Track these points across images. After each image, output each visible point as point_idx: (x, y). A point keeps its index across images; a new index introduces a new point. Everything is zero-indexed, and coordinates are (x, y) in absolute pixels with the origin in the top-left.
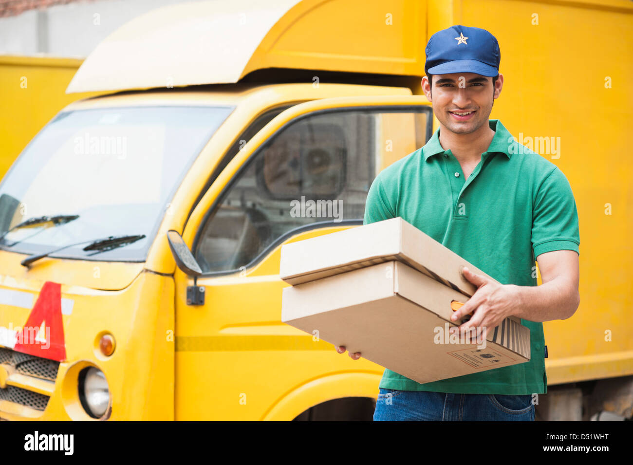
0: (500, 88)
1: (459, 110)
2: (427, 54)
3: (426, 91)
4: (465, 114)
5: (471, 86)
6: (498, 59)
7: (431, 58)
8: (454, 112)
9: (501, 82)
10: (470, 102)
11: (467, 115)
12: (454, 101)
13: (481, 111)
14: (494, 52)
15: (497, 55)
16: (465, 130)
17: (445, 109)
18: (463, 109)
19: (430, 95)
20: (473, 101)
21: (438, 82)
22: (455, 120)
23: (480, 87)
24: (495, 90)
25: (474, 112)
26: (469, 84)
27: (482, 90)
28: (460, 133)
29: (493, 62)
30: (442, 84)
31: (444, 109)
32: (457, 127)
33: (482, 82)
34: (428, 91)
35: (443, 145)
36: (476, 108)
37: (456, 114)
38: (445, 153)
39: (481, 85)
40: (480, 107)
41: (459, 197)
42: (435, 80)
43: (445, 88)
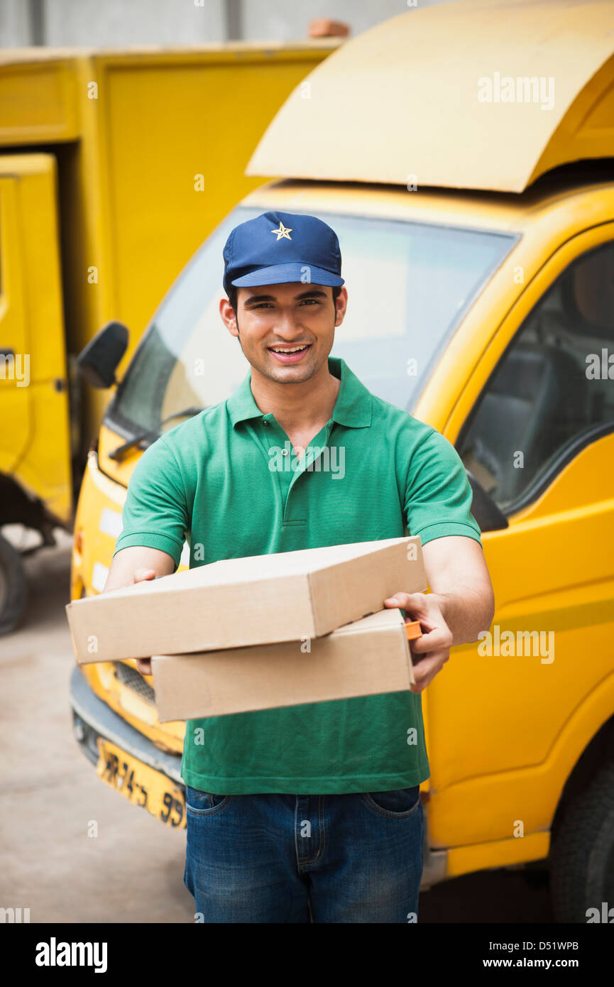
0: (343, 309)
1: (285, 343)
2: (227, 259)
3: (228, 320)
4: (293, 350)
5: (301, 305)
6: (338, 262)
7: (233, 265)
8: (276, 346)
9: (344, 299)
10: (300, 331)
11: (296, 351)
12: (276, 331)
13: (318, 346)
14: (333, 252)
15: (338, 256)
16: (296, 379)
17: (262, 345)
18: (292, 342)
19: (235, 325)
20: (306, 329)
21: (248, 303)
22: (279, 363)
23: (315, 307)
24: (336, 312)
25: (309, 346)
26: (299, 301)
27: (318, 311)
28: (287, 383)
29: (333, 267)
30: (255, 304)
31: (260, 343)
32: (281, 373)
33: (318, 299)
34: (230, 318)
35: (259, 402)
36: (310, 340)
37: (280, 352)
38: (263, 418)
39: (317, 302)
40: (316, 338)
41: (290, 489)
42: (242, 300)
43: (259, 310)
